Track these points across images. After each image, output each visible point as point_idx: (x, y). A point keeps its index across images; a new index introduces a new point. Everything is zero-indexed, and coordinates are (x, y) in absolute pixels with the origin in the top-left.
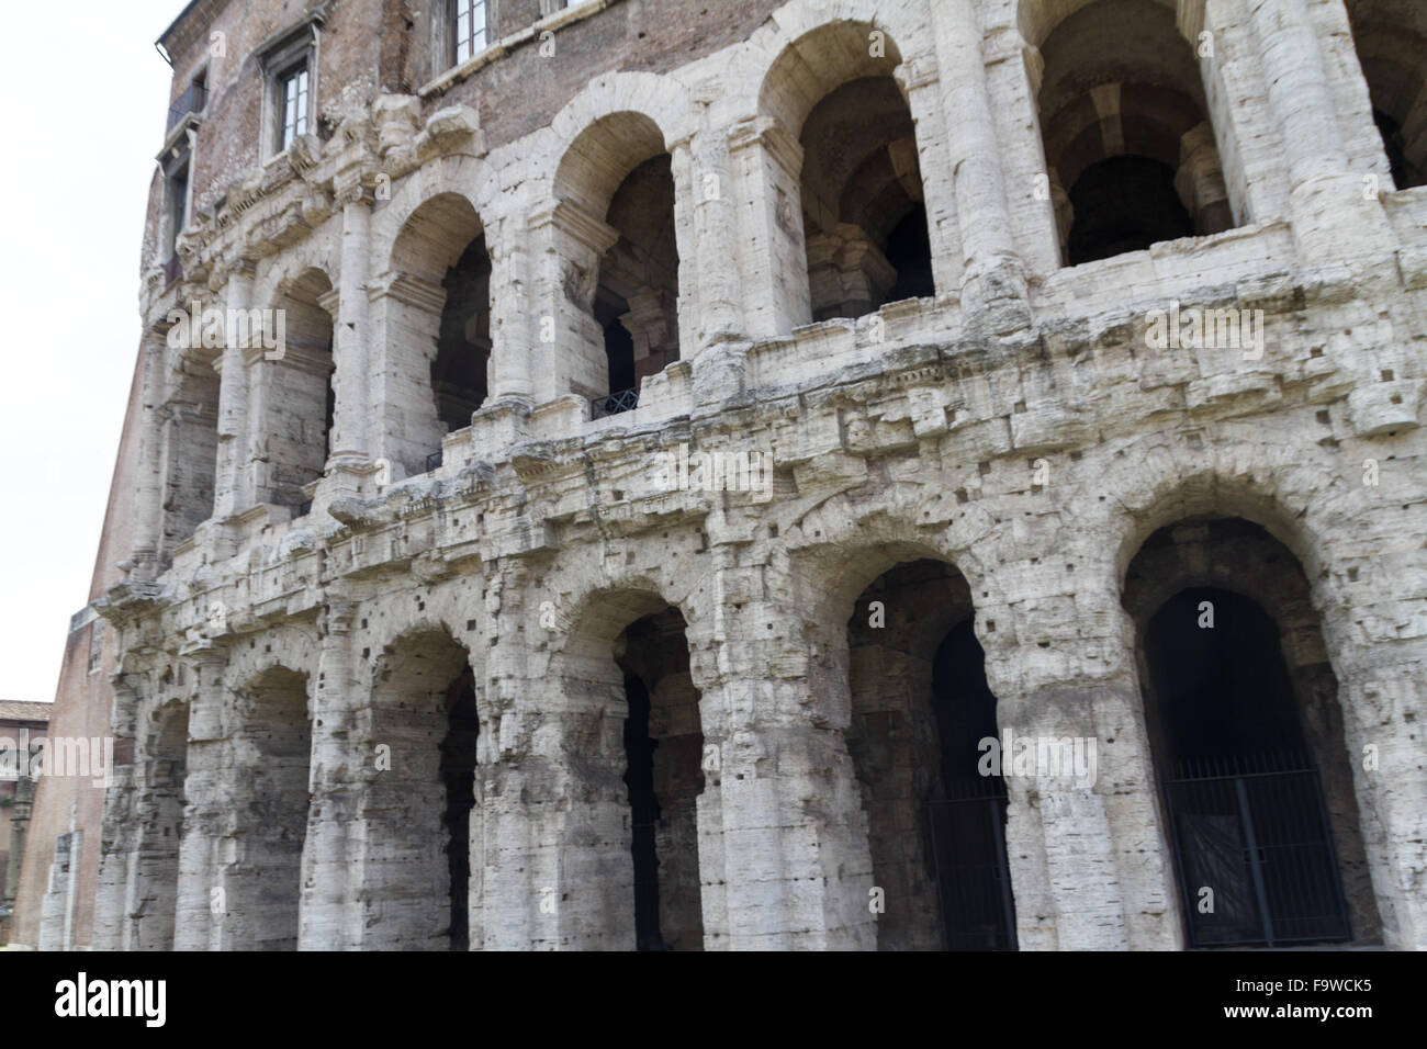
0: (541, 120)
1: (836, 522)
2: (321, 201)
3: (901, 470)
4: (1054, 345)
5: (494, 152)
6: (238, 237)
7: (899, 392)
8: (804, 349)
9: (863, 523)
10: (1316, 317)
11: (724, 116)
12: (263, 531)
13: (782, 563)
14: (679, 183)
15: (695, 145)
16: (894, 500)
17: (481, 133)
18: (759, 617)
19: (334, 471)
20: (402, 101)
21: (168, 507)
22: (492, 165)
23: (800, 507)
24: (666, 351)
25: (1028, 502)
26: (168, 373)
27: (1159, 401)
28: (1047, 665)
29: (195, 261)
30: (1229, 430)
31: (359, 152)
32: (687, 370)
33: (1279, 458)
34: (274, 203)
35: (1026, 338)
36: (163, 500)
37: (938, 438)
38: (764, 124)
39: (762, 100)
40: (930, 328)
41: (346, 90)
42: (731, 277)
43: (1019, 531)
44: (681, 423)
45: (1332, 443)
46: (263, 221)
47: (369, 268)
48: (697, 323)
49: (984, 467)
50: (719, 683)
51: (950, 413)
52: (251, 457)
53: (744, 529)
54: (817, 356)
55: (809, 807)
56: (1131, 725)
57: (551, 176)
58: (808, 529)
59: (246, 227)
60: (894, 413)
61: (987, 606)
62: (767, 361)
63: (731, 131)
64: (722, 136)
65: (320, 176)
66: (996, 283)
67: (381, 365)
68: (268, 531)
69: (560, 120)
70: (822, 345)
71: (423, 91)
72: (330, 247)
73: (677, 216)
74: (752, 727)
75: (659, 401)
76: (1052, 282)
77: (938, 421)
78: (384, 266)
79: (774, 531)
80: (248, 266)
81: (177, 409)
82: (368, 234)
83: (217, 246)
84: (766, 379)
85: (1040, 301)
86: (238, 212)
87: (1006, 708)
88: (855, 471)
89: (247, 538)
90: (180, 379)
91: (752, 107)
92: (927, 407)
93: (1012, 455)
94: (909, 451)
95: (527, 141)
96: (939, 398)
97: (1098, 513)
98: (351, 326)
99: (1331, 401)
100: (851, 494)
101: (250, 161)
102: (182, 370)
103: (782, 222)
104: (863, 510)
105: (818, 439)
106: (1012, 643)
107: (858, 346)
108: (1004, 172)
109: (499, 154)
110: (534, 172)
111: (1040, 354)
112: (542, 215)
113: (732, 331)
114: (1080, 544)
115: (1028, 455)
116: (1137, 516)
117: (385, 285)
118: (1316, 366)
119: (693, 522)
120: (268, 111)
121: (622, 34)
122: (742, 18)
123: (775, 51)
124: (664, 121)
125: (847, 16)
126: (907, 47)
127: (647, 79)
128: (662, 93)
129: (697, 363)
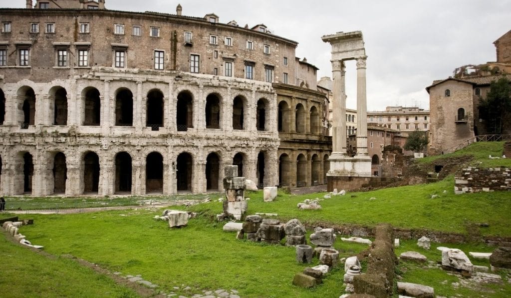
0: (15, 82)
1: (52, 149)
3: (60, 144)
4: (77, 136)
7: (60, 137)
8: (51, 128)
9: (55, 149)
10: (101, 138)
11: (43, 93)
13: (45, 152)
14: (36, 100)
15: (39, 96)
16: (59, 147)
17: (4, 79)
18: (42, 158)
22: (7, 85)
23: (48, 146)
24: (33, 123)
25: (73, 151)
27: (87, 143)
28: (72, 167)
30: (93, 147)
32: (35, 126)
33: (96, 150)
35: (74, 134)
37: (64, 142)
38: (49, 96)
39: (49, 92)
40: (65, 130)
42: (42, 116)
43: (71, 153)
44: (33, 134)
45: (101, 150)
48: (37, 121)
49: (69, 146)
50: (36, 164)
51: (66, 140)
53: (41, 148)
55: (45, 178)
56: (79, 173)
57: (17, 91)
58: (49, 149)
60: (59, 139)
61: (67, 160)
62: (46, 128)
63: (44, 96)
69: (18, 83)
70: (53, 128)
74: (40, 169)
75: (31, 130)
76: (80, 127)
77: (64, 141)
79: (45, 148)
84: (45, 131)
87: (68, 170)
88: (54, 144)
91: (47, 93)
92: (63, 139)
93: (71, 146)
94: (61, 143)
95: (13, 84)
96: (64, 138)
97: (79, 153)
99: (101, 146)
100: (54, 146)
103: (51, 108)
104: (55, 148)
105: (50, 140)
106: (69, 164)
107: (57, 129)
110: (13, 89)
111: (75, 136)
112: (15, 97)
113: (42, 123)
114: (77, 155)
115: (74, 146)
116: (84, 153)
118: (100, 143)
119: (35, 146)
121: (30, 73)
122: (47, 80)
123: (52, 86)
124: (35, 91)
125: (61, 86)
126: (68, 93)
127: (33, 82)
128: (35, 86)
129: (37, 126)
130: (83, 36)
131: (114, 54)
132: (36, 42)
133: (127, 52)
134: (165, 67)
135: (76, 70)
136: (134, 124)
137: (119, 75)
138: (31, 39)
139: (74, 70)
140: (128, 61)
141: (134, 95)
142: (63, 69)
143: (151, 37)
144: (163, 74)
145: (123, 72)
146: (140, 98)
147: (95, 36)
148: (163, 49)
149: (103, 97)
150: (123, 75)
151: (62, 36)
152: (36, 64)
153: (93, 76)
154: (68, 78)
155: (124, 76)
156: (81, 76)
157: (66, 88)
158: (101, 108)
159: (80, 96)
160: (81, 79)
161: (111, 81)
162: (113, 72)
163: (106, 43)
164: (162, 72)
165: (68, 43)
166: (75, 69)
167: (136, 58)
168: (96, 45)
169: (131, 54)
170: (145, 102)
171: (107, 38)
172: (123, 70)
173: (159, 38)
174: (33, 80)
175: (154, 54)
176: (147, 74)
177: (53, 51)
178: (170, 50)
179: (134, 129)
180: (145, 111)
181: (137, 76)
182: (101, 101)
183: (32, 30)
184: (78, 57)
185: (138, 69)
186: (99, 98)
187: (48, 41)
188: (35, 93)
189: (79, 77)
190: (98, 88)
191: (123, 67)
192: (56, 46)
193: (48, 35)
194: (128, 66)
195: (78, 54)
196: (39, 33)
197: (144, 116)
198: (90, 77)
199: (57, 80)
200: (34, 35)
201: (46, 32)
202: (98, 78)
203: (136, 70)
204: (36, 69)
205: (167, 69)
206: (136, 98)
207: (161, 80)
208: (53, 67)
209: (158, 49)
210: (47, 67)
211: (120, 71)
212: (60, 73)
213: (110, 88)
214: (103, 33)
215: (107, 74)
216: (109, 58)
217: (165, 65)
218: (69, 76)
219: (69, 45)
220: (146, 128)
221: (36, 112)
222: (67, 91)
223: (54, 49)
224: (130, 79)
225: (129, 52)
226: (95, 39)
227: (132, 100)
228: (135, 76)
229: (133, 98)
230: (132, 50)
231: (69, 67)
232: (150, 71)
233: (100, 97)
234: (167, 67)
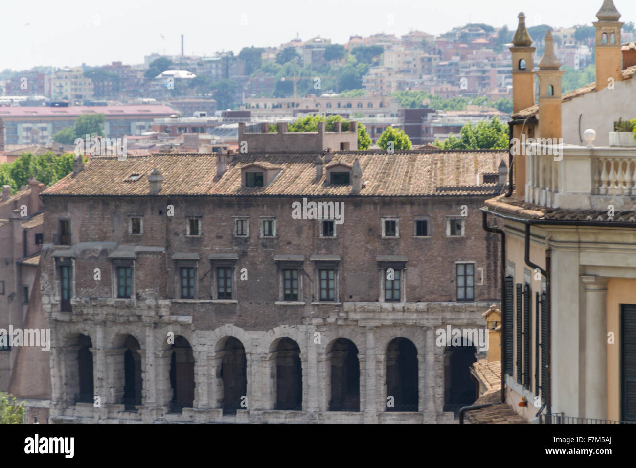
0: (212, 328)
2: (136, 319)
5: (197, 331)
6: (102, 313)
8: (274, 415)
11: (260, 350)
12: (119, 412)
14: (248, 363)
15: (253, 356)
17: (193, 324)
19: (150, 408)
20: (167, 302)
21: (66, 384)
22: (197, 335)
26: (61, 337)
29: (80, 310)
31: (152, 313)
32: (248, 412)
34: (118, 311)
36: (64, 382)
38: (269, 356)
39: (270, 350)
41: (147, 290)
46: (113, 315)
47: (155, 347)
48: (252, 403)
52: (110, 386)
54: (277, 417)
57: (214, 346)
59: (105, 313)
62: (266, 415)
63: (262, 355)
64: (259, 357)
65: (138, 313)
66: (312, 416)
67: (161, 378)
68: (121, 413)
69: (217, 330)
70: (278, 415)
71: (173, 300)
72: (138, 332)
73: (247, 372)
75: (241, 417)
76: (324, 414)
78: (161, 349)
80: (104, 323)
81: (64, 349)
82: (155, 337)
83: (91, 311)
84: (266, 419)
85: (321, 418)
86: (102, 306)
89: (113, 412)
90: (65, 340)
91: (267, 351)
95: (207, 333)
98: (151, 365)
101: (107, 293)
102: (67, 337)
103: (272, 375)
107: (286, 418)
108: (319, 387)
109: (198, 332)
110: (209, 343)
112: (211, 357)
113: (260, 408)
117: (161, 354)
120: (114, 280)
121: (235, 313)
122: (266, 325)
123: (273, 339)
124: (245, 345)
125: (290, 337)
126: (303, 350)
127: (241, 330)
128: (245, 337)
129: (251, 412)
130: (326, 243)
131: (382, 278)
132: (243, 254)
133: (404, 271)
134: (476, 295)
135: (316, 308)
136: (420, 408)
137: (391, 316)
138: (236, 248)
139: (311, 308)
140: (407, 287)
141: (420, 351)
142: (292, 306)
143: (448, 239)
144: (472, 309)
145: (398, 311)
146: (431, 358)
147: (347, 244)
148: (471, 259)
149: (365, 358)
150: (399, 316)
151: (289, 243)
152: (245, 296)
153: (346, 319)
154: (302, 323)
155: (402, 317)
156: (324, 319)
157: (298, 341)
158: (362, 378)
159: (324, 357)
160: (325, 325)
161: (377, 327)
162: (382, 310)
163: (368, 256)
164: (471, 307)
165: (300, 258)
166: (313, 305)
167: (422, 281)
168: (349, 260)
169: (412, 275)
170: (441, 366)
171: (369, 246)
172: (398, 306)
173: (462, 239)
174: (242, 326)
175: (454, 271)
176: (443, 311)
177: (274, 271)
178: (485, 259)
179: (421, 417)
180: (441, 382)
181: (426, 316)
182: (361, 365)
183: (237, 231)
184: (318, 282)
185: (426, 303)
186: (358, 359)
187: (265, 252)
188: (247, 351)
189: (320, 320)
190: (354, 341)
191: (398, 300)
192: (279, 263)
193: (265, 241)
194: (407, 297)
195: (317, 277)
196: (249, 238)
197: (440, 391)
198: (340, 322)
199: (282, 326)
200: (241, 241)
201: (262, 236)
202: (355, 323)
203: (422, 305)
204: (245, 304)
205: (482, 298)
206: (424, 356)
207: (470, 321)
208: (277, 303)
209: (463, 260)
210: (265, 302)
211: (394, 309)
212: (288, 312)
213: (376, 340)
214: (361, 236)
215: (371, 315)
216: (373, 284)
217: (476, 292)
218: (303, 318)
219: (302, 262)
220: (442, 415)
221: (248, 386)
222: (301, 347)
223: (275, 267)
224: (411, 322)
225: (410, 269)
226: (347, 248)
227: (416, 361)
228: (420, 316)
229: (420, 358)
230: (414, 266)
231: (303, 303)
232: (447, 307)
233: (360, 357)
234: (481, 294)
